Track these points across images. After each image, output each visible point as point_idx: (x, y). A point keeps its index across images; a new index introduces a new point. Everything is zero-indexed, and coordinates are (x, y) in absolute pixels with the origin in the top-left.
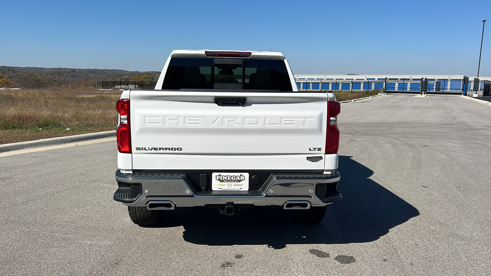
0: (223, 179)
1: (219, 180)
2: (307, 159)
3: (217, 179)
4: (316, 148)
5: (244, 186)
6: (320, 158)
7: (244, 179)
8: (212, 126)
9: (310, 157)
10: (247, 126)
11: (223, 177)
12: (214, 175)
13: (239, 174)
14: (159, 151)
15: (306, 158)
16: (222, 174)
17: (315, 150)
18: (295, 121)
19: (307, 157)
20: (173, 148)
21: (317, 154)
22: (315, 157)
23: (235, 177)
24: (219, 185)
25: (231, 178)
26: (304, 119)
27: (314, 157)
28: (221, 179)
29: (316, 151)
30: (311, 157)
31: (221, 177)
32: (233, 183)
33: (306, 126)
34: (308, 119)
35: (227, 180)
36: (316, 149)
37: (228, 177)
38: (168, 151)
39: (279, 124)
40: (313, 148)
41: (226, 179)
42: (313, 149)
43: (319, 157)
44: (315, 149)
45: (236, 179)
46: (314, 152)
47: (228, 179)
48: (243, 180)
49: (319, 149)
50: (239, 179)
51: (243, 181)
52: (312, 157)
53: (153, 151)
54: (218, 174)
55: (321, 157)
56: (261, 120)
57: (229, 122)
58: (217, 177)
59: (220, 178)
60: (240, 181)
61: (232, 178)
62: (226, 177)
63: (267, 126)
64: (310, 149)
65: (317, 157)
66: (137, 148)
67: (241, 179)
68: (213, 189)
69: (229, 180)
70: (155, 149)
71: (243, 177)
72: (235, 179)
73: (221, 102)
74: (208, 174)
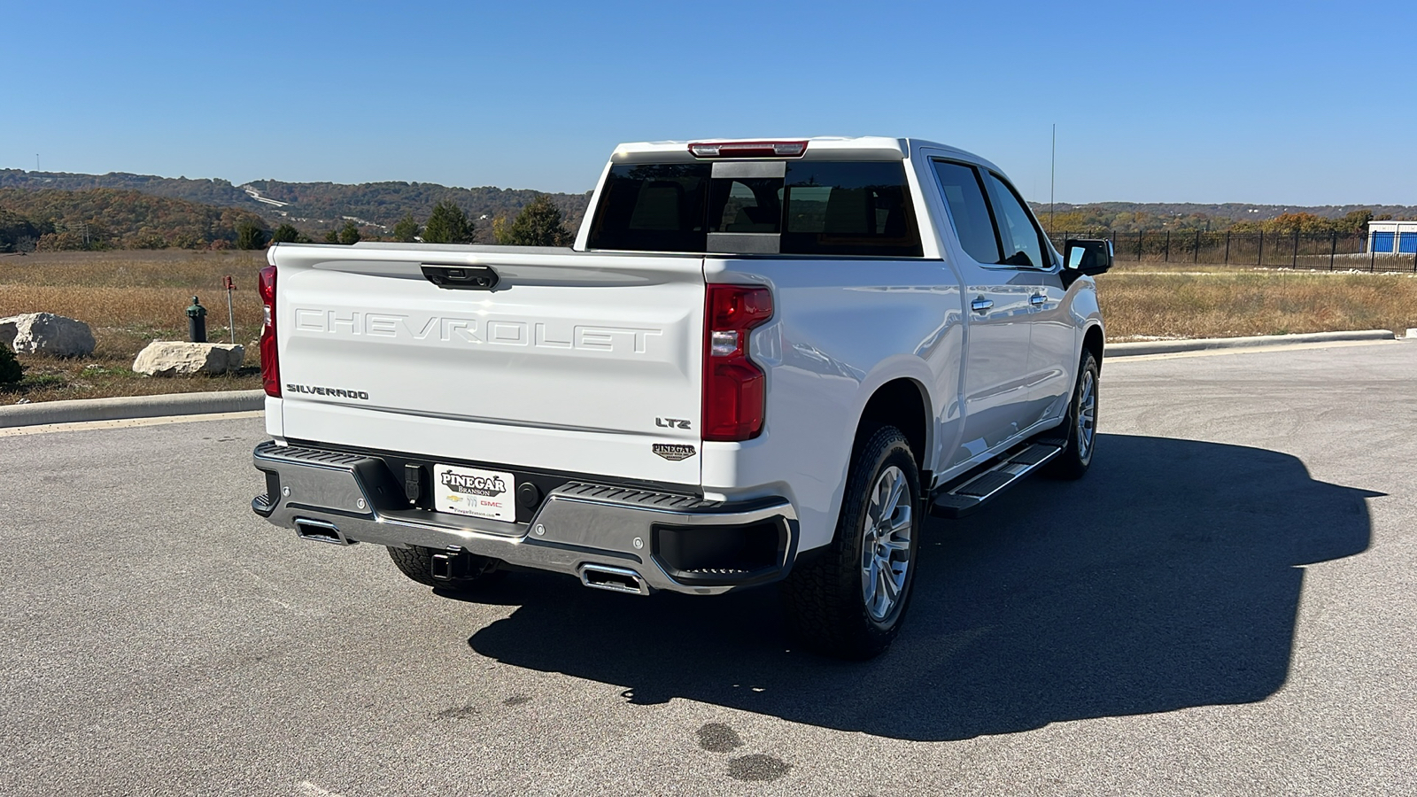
0: (458, 484)
1: (449, 484)
2: (654, 450)
3: (445, 482)
4: (675, 421)
5: (506, 508)
6: (687, 449)
7: (503, 490)
8: (420, 340)
9: (661, 445)
10: (494, 345)
11: (457, 477)
12: (439, 469)
13: (491, 474)
14: (325, 398)
15: (652, 448)
16: (456, 470)
17: (672, 426)
18: (611, 338)
19: (654, 445)
20: (350, 392)
21: (677, 437)
22: (673, 446)
23: (482, 481)
24: (448, 498)
25: (473, 482)
26: (634, 333)
27: (671, 446)
28: (453, 483)
29: (676, 430)
30: (664, 445)
31: (453, 477)
32: (480, 498)
33: (641, 354)
34: (646, 334)
35: (465, 487)
36: (676, 424)
37: (468, 479)
38: (342, 399)
39: (571, 344)
40: (667, 420)
41: (464, 485)
42: (667, 423)
43: (684, 447)
44: (672, 422)
45: (486, 488)
46: (668, 430)
47: (468, 485)
48: (500, 491)
49: (684, 425)
50: (492, 488)
51: (501, 494)
52: (668, 445)
53: (316, 396)
54: (446, 468)
55: (691, 448)
56: (527, 330)
57: (456, 332)
58: (445, 476)
59: (451, 480)
60: (494, 493)
61: (476, 481)
62: (464, 478)
63: (543, 348)
64: (659, 423)
65: (679, 446)
66: (289, 386)
67: (497, 489)
68: (438, 508)
69: (471, 488)
70: (319, 391)
71: (502, 484)
72: (482, 485)
73: (442, 276)
74: (425, 465)
